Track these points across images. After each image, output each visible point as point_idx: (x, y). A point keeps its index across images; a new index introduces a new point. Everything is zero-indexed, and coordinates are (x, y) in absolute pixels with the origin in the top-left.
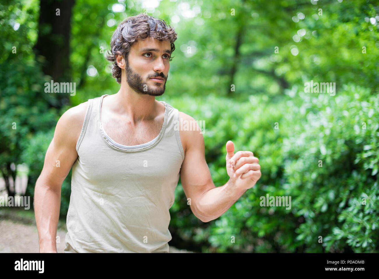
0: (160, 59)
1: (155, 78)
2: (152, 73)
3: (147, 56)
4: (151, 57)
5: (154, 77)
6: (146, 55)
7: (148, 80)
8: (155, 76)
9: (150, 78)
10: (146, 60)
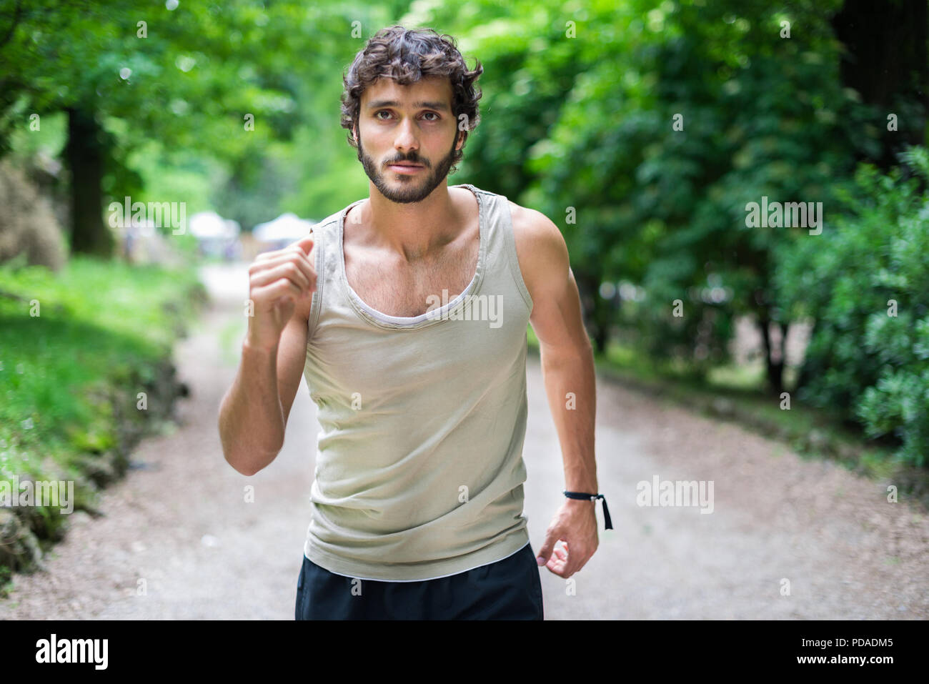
0: (405, 124)
1: (397, 164)
2: (392, 153)
3: (381, 117)
4: (393, 118)
5: (394, 163)
6: (379, 115)
7: (385, 170)
8: (396, 161)
9: (388, 165)
10: (380, 126)
